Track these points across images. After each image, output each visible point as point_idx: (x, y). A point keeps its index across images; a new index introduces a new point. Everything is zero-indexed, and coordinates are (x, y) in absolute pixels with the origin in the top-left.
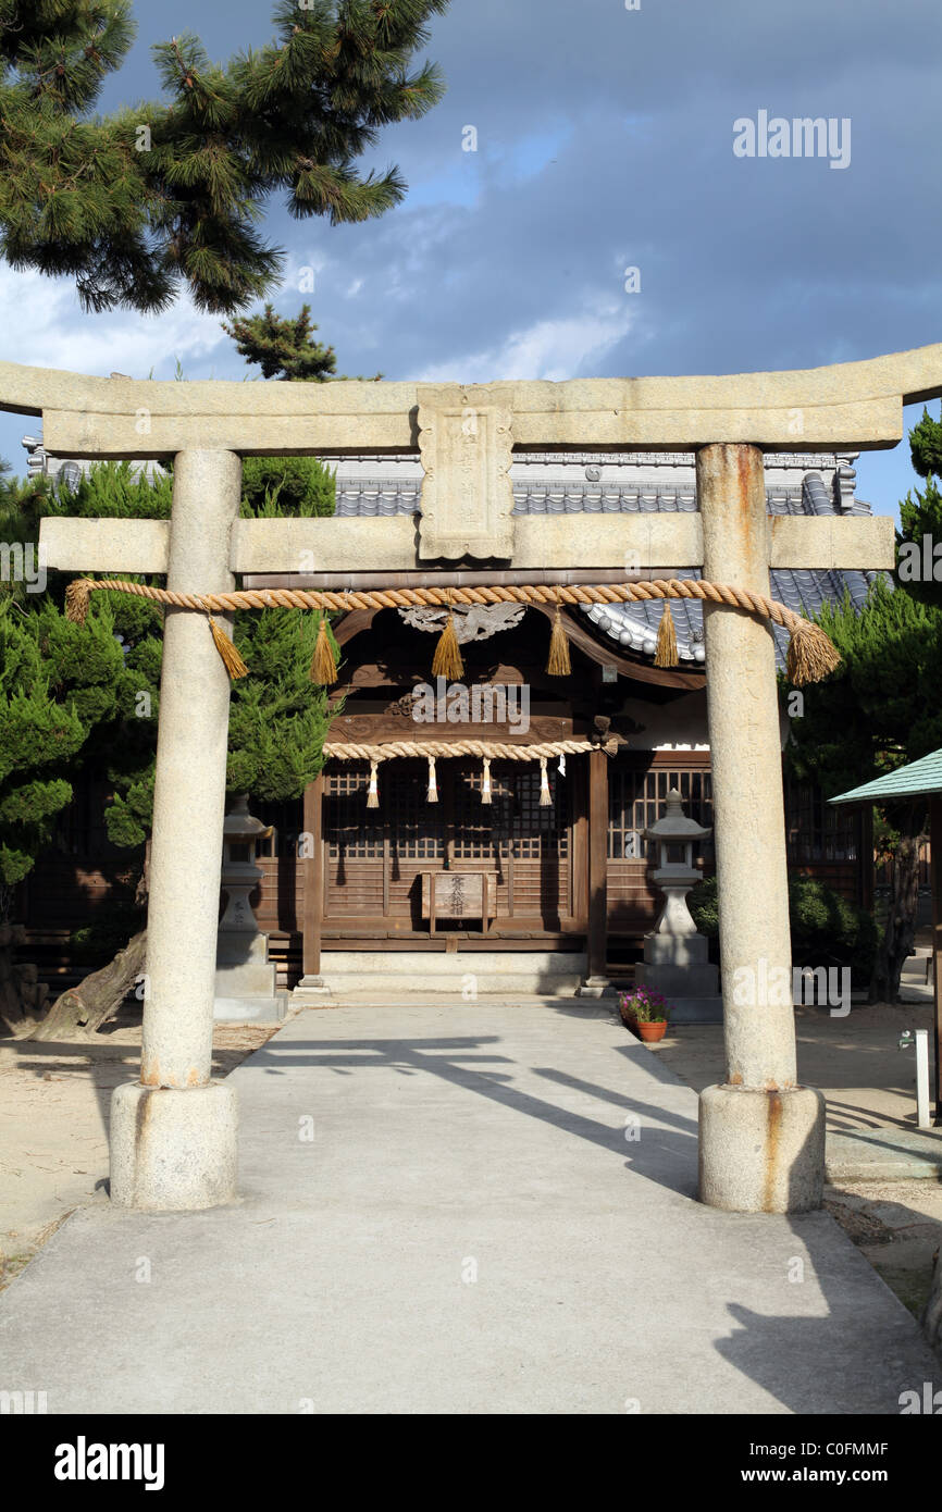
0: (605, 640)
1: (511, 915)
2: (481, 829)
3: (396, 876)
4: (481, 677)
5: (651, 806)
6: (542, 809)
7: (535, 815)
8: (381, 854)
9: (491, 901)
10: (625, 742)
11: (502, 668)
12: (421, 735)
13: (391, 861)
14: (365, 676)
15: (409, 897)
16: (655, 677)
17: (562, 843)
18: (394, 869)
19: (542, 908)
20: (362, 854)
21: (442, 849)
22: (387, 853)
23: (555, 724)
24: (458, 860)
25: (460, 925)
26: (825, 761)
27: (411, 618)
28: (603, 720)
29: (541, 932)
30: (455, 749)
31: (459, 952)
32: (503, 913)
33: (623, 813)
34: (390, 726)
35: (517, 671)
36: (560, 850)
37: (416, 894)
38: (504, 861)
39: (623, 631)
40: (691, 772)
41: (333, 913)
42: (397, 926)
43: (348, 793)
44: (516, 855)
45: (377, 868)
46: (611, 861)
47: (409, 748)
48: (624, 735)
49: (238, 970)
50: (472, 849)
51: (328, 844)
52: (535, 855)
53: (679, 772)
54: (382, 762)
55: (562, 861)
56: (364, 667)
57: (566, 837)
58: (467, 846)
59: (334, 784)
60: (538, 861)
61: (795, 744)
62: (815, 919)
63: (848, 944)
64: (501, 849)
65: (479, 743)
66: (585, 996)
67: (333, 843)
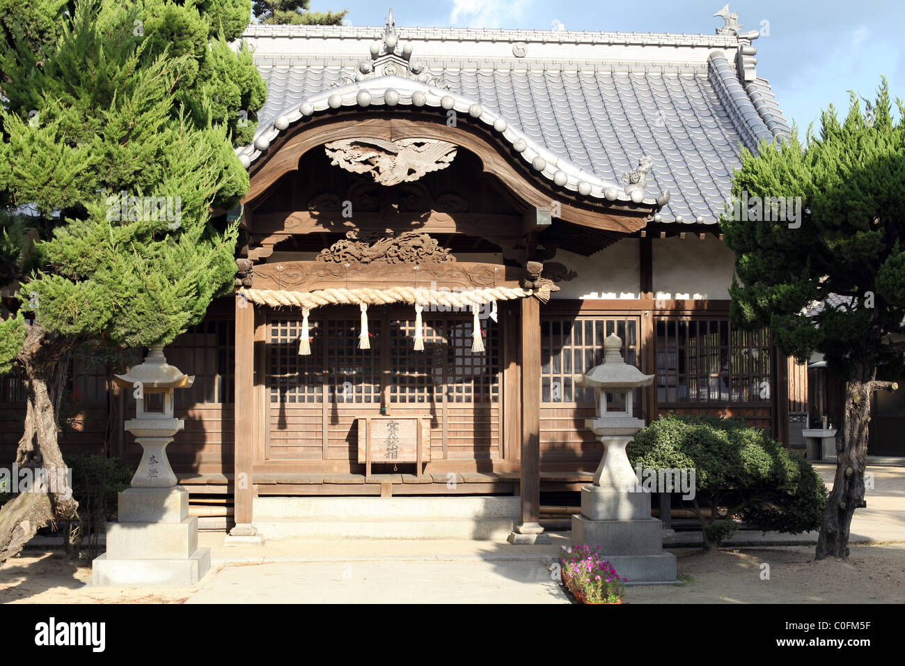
0: (540, 181)
1: (445, 457)
2: (416, 374)
3: (335, 420)
4: (414, 223)
5: (578, 352)
6: (473, 356)
7: (468, 362)
8: (321, 400)
9: (425, 444)
10: (558, 288)
11: (434, 214)
12: (353, 282)
13: (330, 406)
14: (296, 222)
15: (347, 440)
16: (590, 219)
17: (493, 388)
18: (332, 413)
19: (475, 450)
20: (302, 400)
21: (379, 394)
22: (326, 399)
23: (487, 270)
24: (394, 405)
25: (396, 469)
26: (779, 302)
27: (338, 159)
28: (536, 266)
29: (474, 475)
30: (386, 296)
31: (393, 496)
32: (437, 455)
33: (552, 358)
34: (322, 273)
35: (449, 217)
36: (492, 395)
37: (353, 437)
38: (438, 405)
39: (557, 172)
40: (615, 319)
41: (274, 456)
42: (335, 469)
43: (288, 341)
44: (450, 399)
45: (316, 413)
46: (543, 405)
47: (339, 294)
48: (556, 281)
49: (151, 528)
50: (408, 394)
51: (269, 389)
52: (468, 400)
53: (605, 319)
54: (314, 309)
55: (494, 405)
56: (296, 214)
57: (497, 382)
58: (403, 391)
59: (275, 333)
60: (471, 405)
61: (742, 285)
62: (758, 467)
63: (789, 493)
64: (435, 395)
65: (411, 289)
66: (519, 542)
67: (274, 388)
